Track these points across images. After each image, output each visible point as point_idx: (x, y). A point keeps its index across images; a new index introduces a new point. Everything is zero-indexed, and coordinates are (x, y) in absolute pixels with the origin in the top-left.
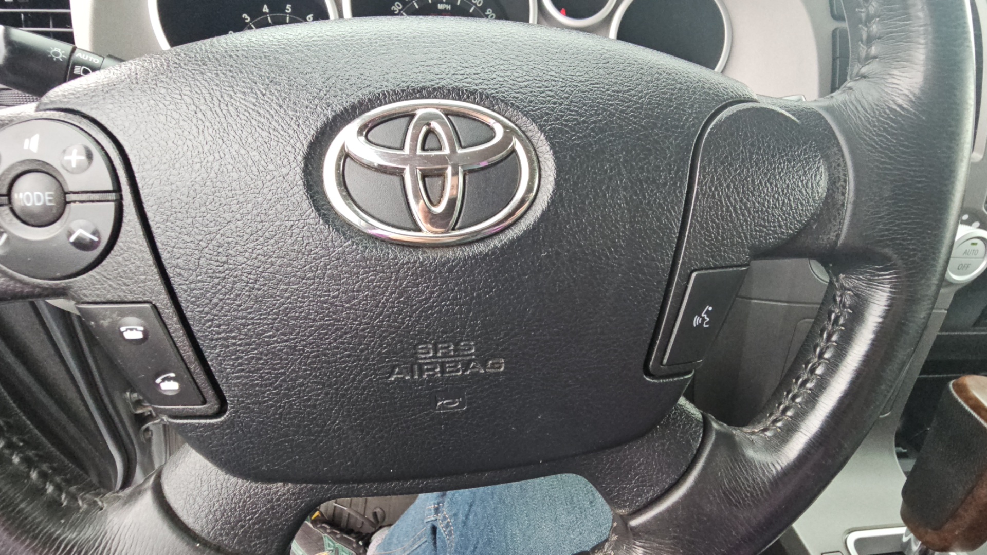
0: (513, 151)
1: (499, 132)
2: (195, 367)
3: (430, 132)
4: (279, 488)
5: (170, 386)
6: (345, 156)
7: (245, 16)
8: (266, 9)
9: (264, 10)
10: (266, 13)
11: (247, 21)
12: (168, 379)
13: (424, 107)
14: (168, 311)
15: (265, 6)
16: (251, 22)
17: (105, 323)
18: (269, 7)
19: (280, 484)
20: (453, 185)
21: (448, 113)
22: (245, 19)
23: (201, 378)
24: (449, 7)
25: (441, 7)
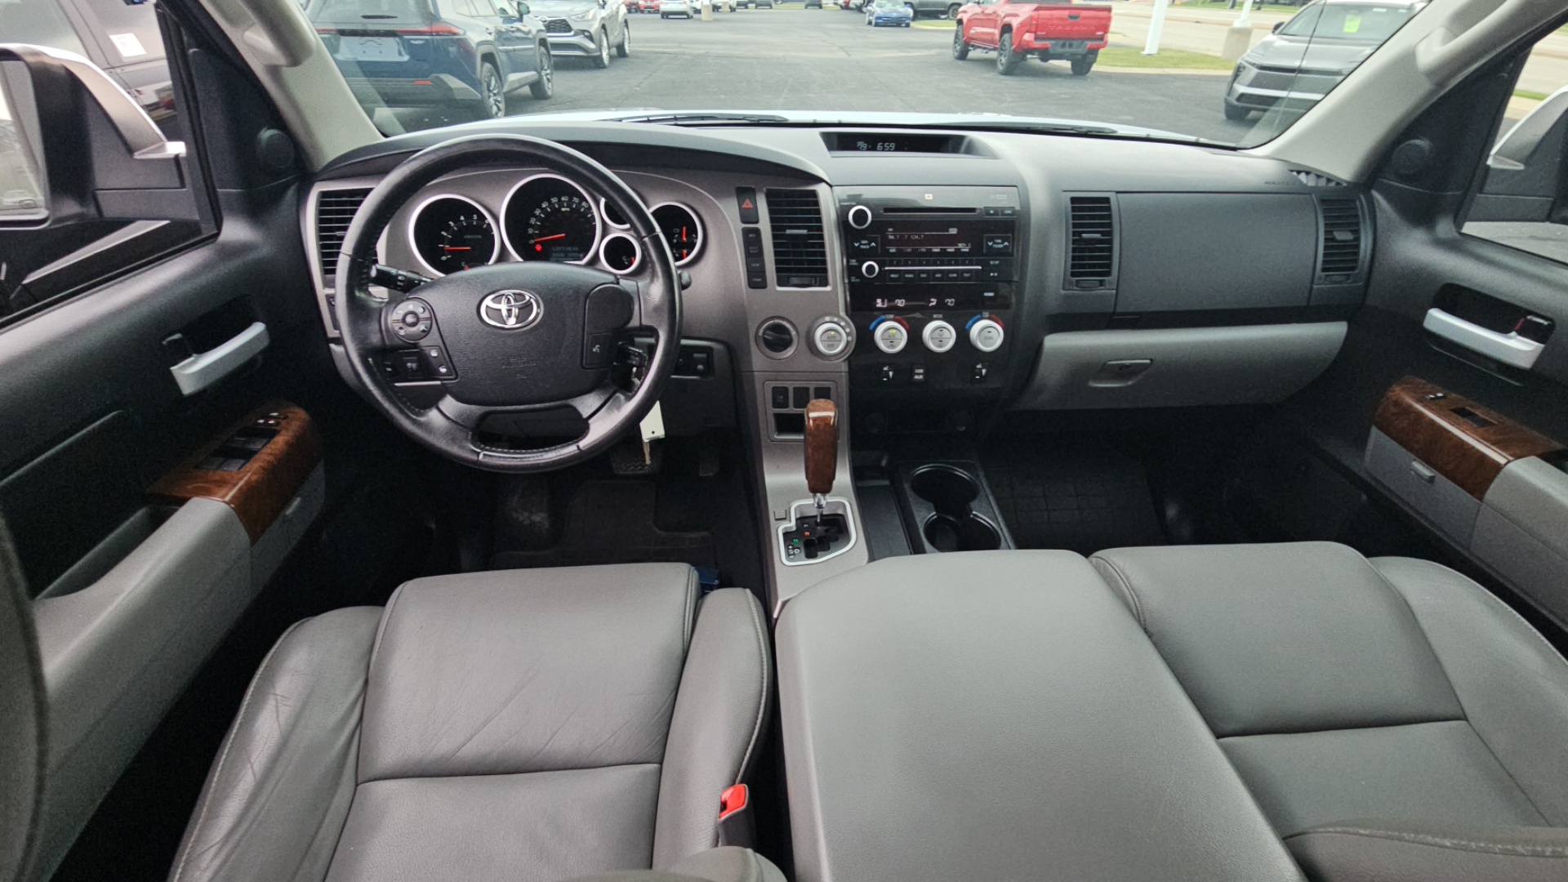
0: (531, 304)
1: (527, 298)
2: (450, 364)
3: (509, 299)
4: (473, 407)
5: (443, 370)
6: (487, 306)
7: (451, 223)
10: (463, 220)
11: (452, 225)
13: (506, 292)
14: (443, 348)
15: (463, 217)
17: (427, 352)
20: (515, 311)
21: (514, 294)
23: (451, 368)
24: (568, 209)
25: (563, 209)
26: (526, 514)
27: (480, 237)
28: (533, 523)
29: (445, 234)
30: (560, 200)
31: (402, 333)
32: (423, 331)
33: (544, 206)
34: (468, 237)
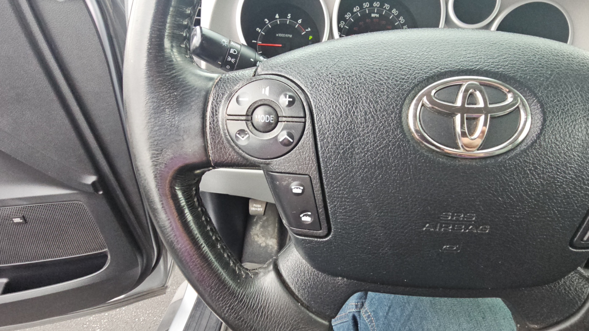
0: (517, 107)
3: (471, 94)
5: (306, 219)
8: (277, 16)
9: (276, 17)
10: (277, 19)
11: (267, 23)
12: (306, 215)
15: (277, 15)
16: (268, 23)
17: (284, 183)
18: (279, 15)
19: (340, 278)
22: (266, 22)
23: (323, 217)
24: (378, 16)
25: (373, 15)
26: (264, 239)
27: (291, 36)
28: (267, 246)
29: (259, 31)
30: (371, 5)
31: (243, 141)
32: (285, 143)
33: (355, 10)
34: (280, 35)
